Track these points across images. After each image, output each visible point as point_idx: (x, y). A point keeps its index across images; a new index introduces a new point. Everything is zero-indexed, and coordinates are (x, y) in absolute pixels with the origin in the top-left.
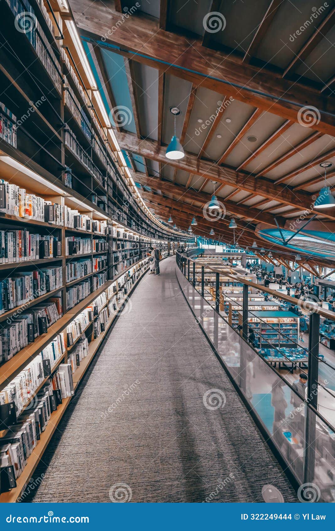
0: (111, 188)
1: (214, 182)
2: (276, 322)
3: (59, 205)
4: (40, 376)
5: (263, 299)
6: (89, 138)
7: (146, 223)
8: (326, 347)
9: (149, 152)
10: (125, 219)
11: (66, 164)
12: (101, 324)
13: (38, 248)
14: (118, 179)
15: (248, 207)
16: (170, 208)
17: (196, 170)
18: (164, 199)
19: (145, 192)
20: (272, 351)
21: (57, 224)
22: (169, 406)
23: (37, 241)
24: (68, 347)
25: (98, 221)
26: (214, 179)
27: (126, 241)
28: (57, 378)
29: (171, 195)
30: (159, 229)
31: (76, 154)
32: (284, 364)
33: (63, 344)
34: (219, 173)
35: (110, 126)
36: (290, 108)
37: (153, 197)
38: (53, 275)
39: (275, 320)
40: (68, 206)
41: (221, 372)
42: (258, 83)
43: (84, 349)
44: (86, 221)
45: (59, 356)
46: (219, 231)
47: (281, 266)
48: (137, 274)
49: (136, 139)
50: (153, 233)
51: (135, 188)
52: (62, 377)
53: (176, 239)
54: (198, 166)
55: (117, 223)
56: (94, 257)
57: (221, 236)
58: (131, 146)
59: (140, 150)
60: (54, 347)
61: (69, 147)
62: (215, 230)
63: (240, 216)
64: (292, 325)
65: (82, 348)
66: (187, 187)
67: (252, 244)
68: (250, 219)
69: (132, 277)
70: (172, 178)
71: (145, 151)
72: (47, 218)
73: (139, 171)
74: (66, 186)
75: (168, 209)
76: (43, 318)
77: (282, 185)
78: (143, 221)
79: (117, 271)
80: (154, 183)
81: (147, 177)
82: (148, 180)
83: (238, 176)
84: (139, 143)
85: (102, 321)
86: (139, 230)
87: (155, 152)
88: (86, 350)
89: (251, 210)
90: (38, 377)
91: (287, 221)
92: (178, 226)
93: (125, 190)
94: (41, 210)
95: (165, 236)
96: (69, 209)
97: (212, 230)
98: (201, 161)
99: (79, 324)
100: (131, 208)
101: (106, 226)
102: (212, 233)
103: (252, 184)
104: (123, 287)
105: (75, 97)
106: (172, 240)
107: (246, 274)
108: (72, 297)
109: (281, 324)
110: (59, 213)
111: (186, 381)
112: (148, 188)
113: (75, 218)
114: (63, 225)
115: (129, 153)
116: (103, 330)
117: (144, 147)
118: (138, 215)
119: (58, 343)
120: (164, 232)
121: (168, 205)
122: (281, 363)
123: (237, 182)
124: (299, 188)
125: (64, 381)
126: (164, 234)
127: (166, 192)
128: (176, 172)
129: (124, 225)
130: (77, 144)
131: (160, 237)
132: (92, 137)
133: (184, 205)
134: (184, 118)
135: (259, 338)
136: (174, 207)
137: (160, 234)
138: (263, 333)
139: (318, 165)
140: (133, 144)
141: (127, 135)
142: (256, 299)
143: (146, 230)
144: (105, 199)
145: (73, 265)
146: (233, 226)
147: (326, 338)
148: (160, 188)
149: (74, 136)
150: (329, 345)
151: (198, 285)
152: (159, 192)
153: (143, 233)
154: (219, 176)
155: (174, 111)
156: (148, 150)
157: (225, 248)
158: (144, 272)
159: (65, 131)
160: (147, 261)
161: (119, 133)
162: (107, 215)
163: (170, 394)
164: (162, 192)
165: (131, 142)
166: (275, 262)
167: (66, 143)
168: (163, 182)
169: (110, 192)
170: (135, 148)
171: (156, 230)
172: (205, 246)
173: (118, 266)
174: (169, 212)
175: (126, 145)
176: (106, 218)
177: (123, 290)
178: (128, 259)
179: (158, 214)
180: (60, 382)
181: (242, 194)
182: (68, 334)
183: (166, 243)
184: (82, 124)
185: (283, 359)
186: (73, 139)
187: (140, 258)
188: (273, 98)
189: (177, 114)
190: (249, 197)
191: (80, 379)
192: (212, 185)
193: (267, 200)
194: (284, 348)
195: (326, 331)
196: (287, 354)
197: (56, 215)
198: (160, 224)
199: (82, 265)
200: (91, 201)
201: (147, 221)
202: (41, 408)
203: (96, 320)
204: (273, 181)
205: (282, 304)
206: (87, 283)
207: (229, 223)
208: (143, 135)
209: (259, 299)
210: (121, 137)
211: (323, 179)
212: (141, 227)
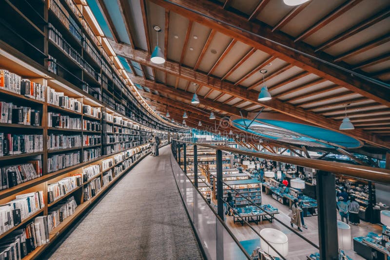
0: (106, 83)
1: (195, 84)
2: (246, 188)
3: (40, 85)
4: (7, 223)
5: (238, 172)
6: (79, 40)
7: (146, 116)
8: (281, 203)
9: (141, 59)
10: (123, 110)
11: (49, 53)
12: (92, 190)
13: (11, 114)
14: (114, 78)
15: (221, 103)
16: (167, 105)
17: (178, 73)
18: (161, 98)
19: (146, 93)
20: (243, 209)
21: (37, 99)
22: (136, 244)
23: (9, 109)
24: (48, 203)
25: (89, 107)
26: (195, 81)
27: (124, 127)
28: (31, 228)
29: (165, 94)
30: (159, 122)
31: (62, 49)
32: (252, 218)
33: (42, 200)
34: (195, 77)
35: (103, 35)
36: (228, 28)
37: (152, 96)
38: (30, 140)
39: (245, 186)
40: (52, 87)
41: (184, 216)
42: (207, 10)
43: (70, 208)
44: (74, 103)
45: (35, 209)
46: (205, 123)
47: (252, 148)
48: (137, 156)
49: (131, 49)
50: (154, 125)
51: (134, 87)
52: (38, 227)
53: (175, 130)
54: (180, 71)
55: (113, 112)
56: (84, 134)
57: (207, 126)
58: (127, 54)
59: (134, 57)
60: (30, 201)
61: (54, 42)
62: (202, 122)
63: (217, 110)
64: (256, 189)
65: (68, 208)
66: (176, 88)
67: (229, 132)
68: (224, 113)
69: (131, 157)
70: (164, 81)
71: (139, 58)
72: (23, 91)
73: (139, 76)
74: (49, 71)
75: (165, 106)
76: (13, 172)
77: (240, 86)
78: (144, 114)
79: (114, 150)
80: (151, 85)
81: (145, 80)
82: (145, 82)
83: (209, 79)
84: (134, 52)
85: (93, 187)
86: (139, 121)
87: (146, 59)
88: (71, 209)
89: (223, 106)
90: (5, 223)
91: (249, 113)
92: (175, 120)
93: (122, 87)
94: (17, 85)
95: (165, 128)
96: (53, 91)
97: (200, 122)
98: (182, 67)
99: (63, 186)
100: (130, 102)
101: (99, 111)
102: (200, 124)
103: (219, 85)
104: (121, 164)
105: (62, 6)
106: (171, 131)
107: (226, 155)
108: (55, 162)
109: (249, 189)
110: (40, 90)
111: (155, 225)
112: (148, 89)
113: (61, 98)
114: (44, 100)
115: (128, 60)
116: (93, 195)
117: (137, 56)
118: (138, 110)
119: (36, 199)
120: (164, 125)
121: (165, 103)
122: (250, 217)
123: (208, 83)
124: (250, 88)
125: (39, 231)
126: (165, 126)
127: (162, 92)
128: (167, 77)
129: (122, 114)
130: (64, 42)
131: (160, 129)
132: (83, 39)
133: (176, 103)
134: (164, 34)
135: (235, 201)
136: (169, 104)
137: (161, 126)
138: (237, 196)
139: (259, 72)
140: (128, 53)
141: (124, 46)
142: (233, 173)
143: (147, 122)
144: (99, 90)
145: (58, 137)
146: (212, 118)
147: (281, 197)
148: (157, 89)
149: (60, 34)
150: (282, 202)
151: (191, 164)
152: (156, 92)
153: (144, 124)
154: (196, 78)
155: (157, 29)
156: (140, 57)
157: (213, 137)
158: (145, 154)
159: (50, 29)
160: (148, 146)
161: (117, 44)
162: (102, 103)
163: (140, 235)
164: (158, 92)
165: (127, 51)
166: (249, 146)
167: (50, 38)
168: (158, 84)
169: (105, 87)
170: (131, 56)
171: (157, 123)
172: (198, 136)
173: (115, 146)
174: (166, 109)
175: (123, 53)
176: (101, 105)
177: (121, 166)
178: (127, 142)
179: (158, 110)
180: (35, 231)
181: (215, 93)
182: (48, 193)
183: (167, 133)
184: (70, 27)
185: (250, 214)
186: (59, 36)
187: (141, 144)
188: (217, 21)
189: (160, 31)
190: (220, 95)
191: (59, 231)
192: (193, 87)
193: (232, 98)
194: (252, 206)
195: (280, 192)
196: (253, 210)
197: (36, 92)
198: (160, 118)
199: (69, 139)
200: (82, 89)
201: (148, 115)
202: (8, 252)
203: (86, 186)
204: (234, 83)
205: (252, 175)
206: (76, 154)
207: (210, 115)
208: (136, 47)
209: (236, 172)
210: (119, 47)
211: (263, 82)
212: (141, 119)
